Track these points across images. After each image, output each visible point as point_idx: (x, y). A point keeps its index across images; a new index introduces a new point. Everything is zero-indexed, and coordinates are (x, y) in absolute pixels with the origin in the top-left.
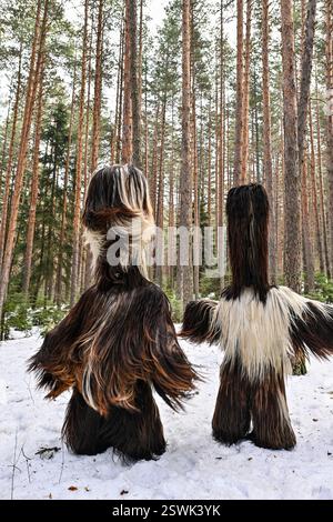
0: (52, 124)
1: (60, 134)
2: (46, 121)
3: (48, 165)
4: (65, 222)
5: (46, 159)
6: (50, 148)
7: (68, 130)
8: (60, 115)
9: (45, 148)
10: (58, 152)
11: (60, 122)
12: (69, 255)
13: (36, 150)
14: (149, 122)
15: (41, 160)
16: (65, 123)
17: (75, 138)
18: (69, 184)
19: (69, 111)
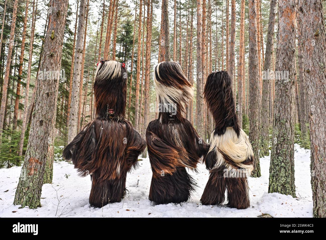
0: (123, 33)
1: (128, 39)
2: (119, 32)
3: (121, 58)
4: (132, 93)
5: (120, 55)
6: (122, 48)
7: (132, 37)
8: (128, 27)
9: (119, 48)
10: (127, 50)
11: (128, 32)
12: (134, 113)
13: (114, 50)
14: (183, 28)
15: (117, 56)
16: (131, 32)
17: (136, 41)
18: (134, 70)
19: (133, 25)
